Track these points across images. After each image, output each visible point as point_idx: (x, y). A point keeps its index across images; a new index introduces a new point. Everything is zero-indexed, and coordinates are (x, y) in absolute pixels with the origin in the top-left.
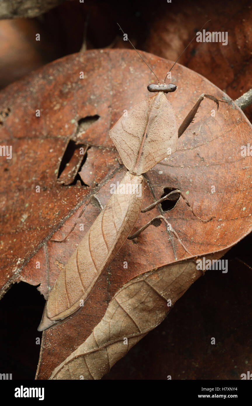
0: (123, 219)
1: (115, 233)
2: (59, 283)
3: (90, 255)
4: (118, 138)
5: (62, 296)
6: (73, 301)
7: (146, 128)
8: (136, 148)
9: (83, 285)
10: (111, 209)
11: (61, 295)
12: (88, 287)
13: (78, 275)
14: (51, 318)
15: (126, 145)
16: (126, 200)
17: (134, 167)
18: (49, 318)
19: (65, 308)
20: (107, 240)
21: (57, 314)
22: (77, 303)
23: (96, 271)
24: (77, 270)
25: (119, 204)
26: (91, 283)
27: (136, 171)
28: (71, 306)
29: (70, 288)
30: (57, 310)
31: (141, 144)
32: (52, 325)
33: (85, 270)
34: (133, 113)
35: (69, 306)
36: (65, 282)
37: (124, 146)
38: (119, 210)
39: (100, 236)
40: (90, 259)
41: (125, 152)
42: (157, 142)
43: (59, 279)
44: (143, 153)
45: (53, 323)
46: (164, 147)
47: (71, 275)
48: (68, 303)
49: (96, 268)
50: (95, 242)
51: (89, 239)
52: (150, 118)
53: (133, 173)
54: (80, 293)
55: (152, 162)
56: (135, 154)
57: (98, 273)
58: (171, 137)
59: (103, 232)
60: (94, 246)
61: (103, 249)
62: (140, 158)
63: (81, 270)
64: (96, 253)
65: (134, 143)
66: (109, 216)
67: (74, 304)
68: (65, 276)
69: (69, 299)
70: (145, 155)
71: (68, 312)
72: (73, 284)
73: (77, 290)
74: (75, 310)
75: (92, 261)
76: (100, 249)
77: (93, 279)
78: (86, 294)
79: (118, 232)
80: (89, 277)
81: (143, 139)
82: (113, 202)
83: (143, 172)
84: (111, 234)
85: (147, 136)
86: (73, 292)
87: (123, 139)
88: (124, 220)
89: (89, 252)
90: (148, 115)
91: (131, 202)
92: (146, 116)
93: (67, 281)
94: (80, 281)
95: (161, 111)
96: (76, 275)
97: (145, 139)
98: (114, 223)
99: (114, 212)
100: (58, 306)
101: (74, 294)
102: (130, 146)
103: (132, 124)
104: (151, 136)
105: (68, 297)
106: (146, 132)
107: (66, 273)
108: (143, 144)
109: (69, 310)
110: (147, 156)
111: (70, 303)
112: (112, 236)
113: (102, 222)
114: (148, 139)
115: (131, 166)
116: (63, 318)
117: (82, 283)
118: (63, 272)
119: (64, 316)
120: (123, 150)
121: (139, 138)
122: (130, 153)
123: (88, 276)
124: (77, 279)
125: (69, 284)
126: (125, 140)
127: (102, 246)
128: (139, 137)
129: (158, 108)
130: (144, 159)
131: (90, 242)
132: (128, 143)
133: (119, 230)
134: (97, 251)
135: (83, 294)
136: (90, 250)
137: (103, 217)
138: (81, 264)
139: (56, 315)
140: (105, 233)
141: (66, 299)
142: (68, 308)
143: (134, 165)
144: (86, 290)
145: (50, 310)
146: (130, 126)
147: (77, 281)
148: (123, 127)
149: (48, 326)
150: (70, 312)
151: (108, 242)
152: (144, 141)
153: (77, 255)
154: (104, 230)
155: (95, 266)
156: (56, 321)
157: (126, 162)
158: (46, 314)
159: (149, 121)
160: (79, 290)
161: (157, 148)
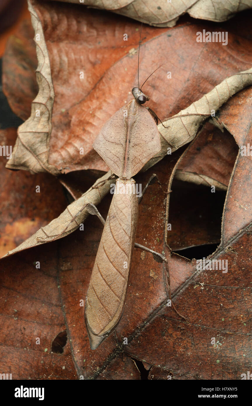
0: (130, 224)
1: (128, 239)
2: (91, 299)
3: (112, 266)
4: (102, 148)
5: (100, 311)
6: (113, 313)
7: (127, 135)
8: (121, 155)
9: (116, 295)
10: (115, 218)
11: (98, 310)
12: (122, 295)
13: (108, 287)
14: (98, 334)
15: (111, 153)
16: (127, 205)
17: (123, 172)
18: (96, 335)
19: (108, 321)
20: (123, 248)
21: (102, 328)
22: (117, 313)
23: (123, 279)
24: (105, 283)
25: (122, 211)
26: (123, 291)
27: (125, 175)
28: (112, 318)
29: (105, 302)
30: (101, 325)
31: (125, 150)
32: (102, 340)
33: (113, 280)
34: (111, 123)
35: (110, 318)
36: (98, 297)
37: (109, 155)
38: (124, 216)
39: (115, 246)
40: (114, 269)
41: (111, 160)
42: (141, 145)
43: (90, 296)
44: (128, 158)
45: (102, 338)
46: (148, 148)
47: (100, 289)
48: (109, 315)
49: (122, 276)
50: (112, 253)
51: (105, 251)
52: (129, 125)
53: (123, 178)
54: (117, 303)
55: (139, 165)
56: (121, 160)
57: (126, 280)
58: (153, 138)
59: (116, 242)
60: (113, 256)
61: (122, 257)
62: (127, 162)
63: (109, 282)
64: (117, 262)
65: (119, 150)
66: (115, 225)
67: (115, 315)
68: (95, 292)
69: (108, 312)
70: (131, 159)
71: (112, 324)
72: (106, 297)
73: (112, 301)
74: (118, 320)
75: (117, 271)
76: (119, 258)
77: (124, 286)
78: (122, 303)
79: (130, 237)
80: (120, 286)
81: (126, 145)
82: (115, 211)
83: (132, 175)
84: (125, 241)
85: (130, 142)
86: (109, 304)
87: (107, 149)
88: (132, 225)
89: (111, 264)
90: (127, 122)
91: (132, 206)
92: (125, 123)
93: (99, 296)
94: (112, 293)
95: (138, 117)
96: (105, 288)
97: (129, 145)
98: (124, 230)
99: (119, 220)
100: (100, 322)
101: (111, 306)
102: (115, 154)
103: (113, 133)
104: (133, 141)
105: (107, 310)
106: (128, 138)
107: (95, 289)
108: (127, 149)
109: (112, 321)
110: (134, 160)
111: (110, 315)
112: (126, 242)
113: (111, 232)
114: (132, 144)
115: (120, 172)
116: (109, 331)
117: (115, 294)
118: (91, 288)
119: (110, 328)
120: (109, 159)
121: (122, 145)
122: (116, 161)
123: (118, 286)
124: (108, 292)
125: (102, 298)
126: (109, 149)
127: (121, 254)
128: (122, 143)
129: (135, 114)
130: (131, 164)
131: (108, 254)
132: (113, 152)
133: (130, 235)
134: (118, 261)
135: (120, 303)
136: (110, 261)
137: (110, 227)
138: (107, 276)
139: (102, 330)
140: (118, 241)
141: (105, 312)
142: (110, 321)
143: (122, 171)
144: (121, 299)
145: (93, 327)
146: (112, 136)
147: (109, 293)
148: (105, 138)
149: (99, 342)
150: (113, 323)
151: (125, 249)
152: (127, 146)
153: (99, 269)
154: (116, 239)
155: (121, 274)
156: (104, 335)
157: (114, 169)
158: (91, 332)
159: (129, 128)
160: (115, 301)
161: (142, 151)
